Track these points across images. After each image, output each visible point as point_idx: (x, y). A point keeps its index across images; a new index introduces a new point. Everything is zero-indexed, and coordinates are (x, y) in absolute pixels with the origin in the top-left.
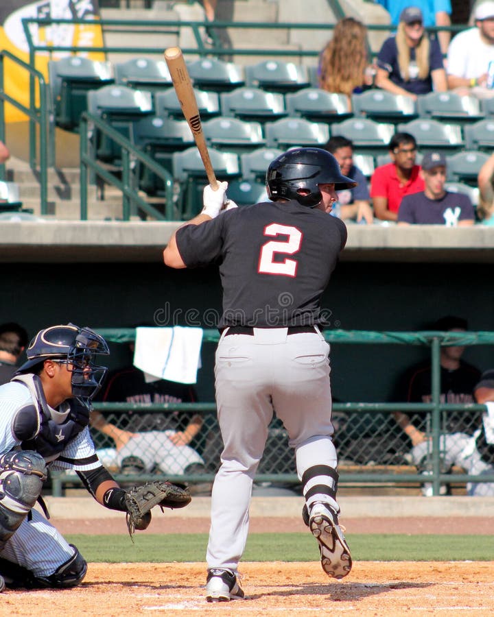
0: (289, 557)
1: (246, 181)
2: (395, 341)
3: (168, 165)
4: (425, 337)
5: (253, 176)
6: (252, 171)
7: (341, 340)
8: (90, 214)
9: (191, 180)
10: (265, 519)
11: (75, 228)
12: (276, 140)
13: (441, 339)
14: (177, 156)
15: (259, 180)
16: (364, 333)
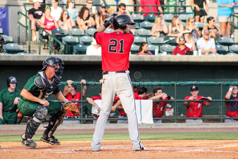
1: (81, 44)
3: (61, 40)
5: (82, 43)
6: (82, 42)
8: (41, 53)
9: (67, 44)
11: (37, 56)
12: (88, 34)
14: (63, 38)
15: (84, 44)
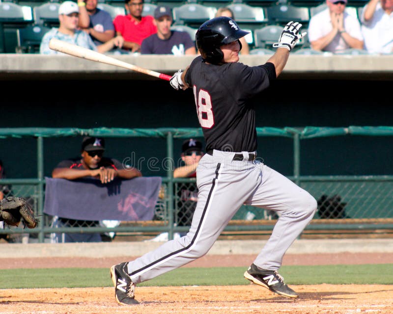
0: (71, 284)
1: (37, 25)
2: (142, 135)
4: (163, 132)
5: (42, 22)
6: (42, 18)
7: (105, 135)
10: (54, 258)
13: (173, 133)
16: (121, 130)
